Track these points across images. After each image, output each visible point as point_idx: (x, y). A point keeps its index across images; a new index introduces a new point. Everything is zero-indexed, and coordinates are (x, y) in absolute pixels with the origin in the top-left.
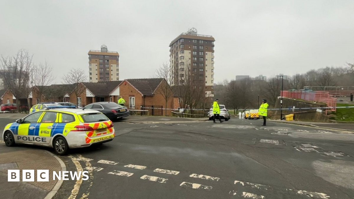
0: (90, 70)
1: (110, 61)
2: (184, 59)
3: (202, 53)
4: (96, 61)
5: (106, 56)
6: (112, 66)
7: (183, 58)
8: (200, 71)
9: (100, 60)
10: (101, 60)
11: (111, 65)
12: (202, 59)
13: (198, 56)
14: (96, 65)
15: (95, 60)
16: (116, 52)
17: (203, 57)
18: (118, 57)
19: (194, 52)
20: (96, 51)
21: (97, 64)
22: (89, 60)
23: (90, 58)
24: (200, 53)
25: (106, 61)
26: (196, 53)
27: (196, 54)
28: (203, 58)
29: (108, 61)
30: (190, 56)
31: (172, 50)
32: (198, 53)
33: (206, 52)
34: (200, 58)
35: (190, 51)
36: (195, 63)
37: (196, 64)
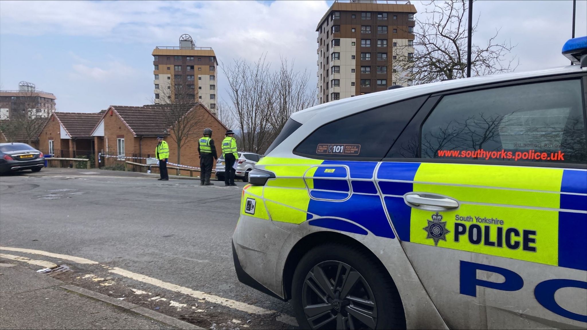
0: (156, 88)
1: (196, 67)
2: (339, 58)
3: (385, 42)
4: (169, 68)
5: (188, 58)
6: (200, 78)
7: (337, 55)
8: (379, 85)
9: (176, 68)
10: (178, 66)
11: (199, 76)
12: (384, 56)
13: (374, 51)
14: (169, 78)
15: (165, 67)
16: (209, 49)
17: (387, 51)
18: (212, 58)
19: (363, 42)
20: (168, 48)
21: (169, 75)
22: (155, 69)
23: (156, 64)
24: (379, 42)
25: (189, 68)
26: (368, 42)
27: (369, 46)
28: (386, 53)
29: (192, 67)
30: (353, 51)
31: (321, 39)
32: (374, 44)
33: (394, 40)
34: (379, 55)
35: (354, 40)
36: (365, 67)
37: (368, 69)
